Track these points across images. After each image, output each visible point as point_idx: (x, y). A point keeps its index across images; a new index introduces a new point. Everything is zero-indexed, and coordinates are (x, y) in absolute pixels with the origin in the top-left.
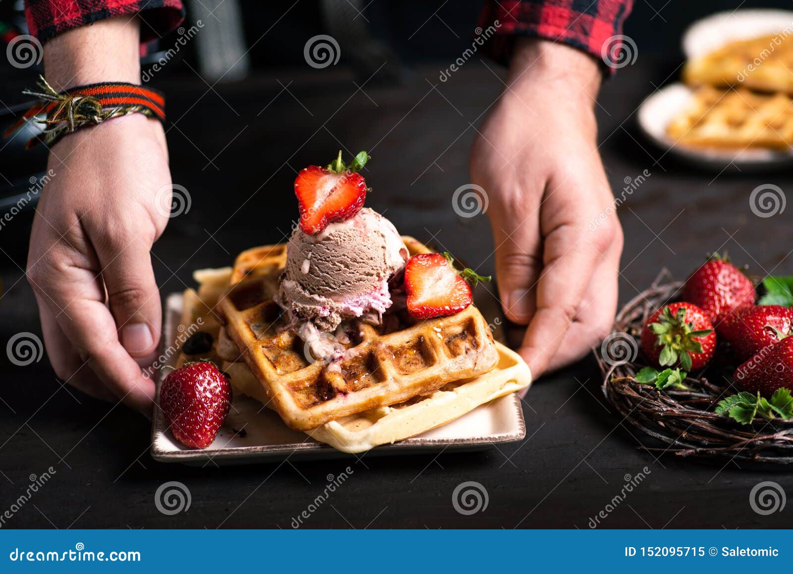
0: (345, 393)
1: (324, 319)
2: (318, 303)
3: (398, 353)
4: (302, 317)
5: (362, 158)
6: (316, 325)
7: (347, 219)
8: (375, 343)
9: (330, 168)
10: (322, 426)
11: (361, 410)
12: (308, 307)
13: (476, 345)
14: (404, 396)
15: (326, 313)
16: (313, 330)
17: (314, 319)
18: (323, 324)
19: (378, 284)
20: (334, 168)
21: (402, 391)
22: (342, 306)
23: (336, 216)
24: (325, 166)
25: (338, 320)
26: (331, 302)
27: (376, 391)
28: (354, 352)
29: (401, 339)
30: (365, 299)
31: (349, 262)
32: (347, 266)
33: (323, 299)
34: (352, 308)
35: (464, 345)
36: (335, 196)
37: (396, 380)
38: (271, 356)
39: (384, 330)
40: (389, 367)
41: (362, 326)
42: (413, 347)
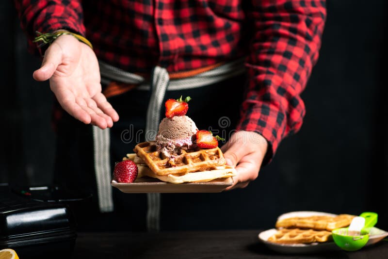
0: (175, 166)
1: (170, 146)
2: (168, 141)
3: (193, 159)
4: (162, 146)
5: (188, 99)
6: (167, 148)
7: (181, 115)
8: (186, 154)
9: (178, 100)
10: (167, 175)
11: (180, 172)
12: (165, 142)
13: (219, 157)
14: (194, 169)
15: (170, 144)
16: (166, 149)
17: (167, 146)
18: (169, 148)
19: (188, 137)
20: (179, 100)
21: (194, 167)
22: (176, 142)
23: (177, 114)
24: (176, 99)
25: (174, 147)
26: (172, 141)
27: (185, 167)
28: (179, 156)
29: (194, 154)
30: (184, 141)
31: (179, 128)
32: (179, 129)
33: (170, 140)
34: (179, 143)
35: (215, 157)
36: (178, 108)
37: (192, 164)
38: (152, 158)
39: (189, 151)
40: (190, 161)
41: (182, 150)
42: (198, 157)
